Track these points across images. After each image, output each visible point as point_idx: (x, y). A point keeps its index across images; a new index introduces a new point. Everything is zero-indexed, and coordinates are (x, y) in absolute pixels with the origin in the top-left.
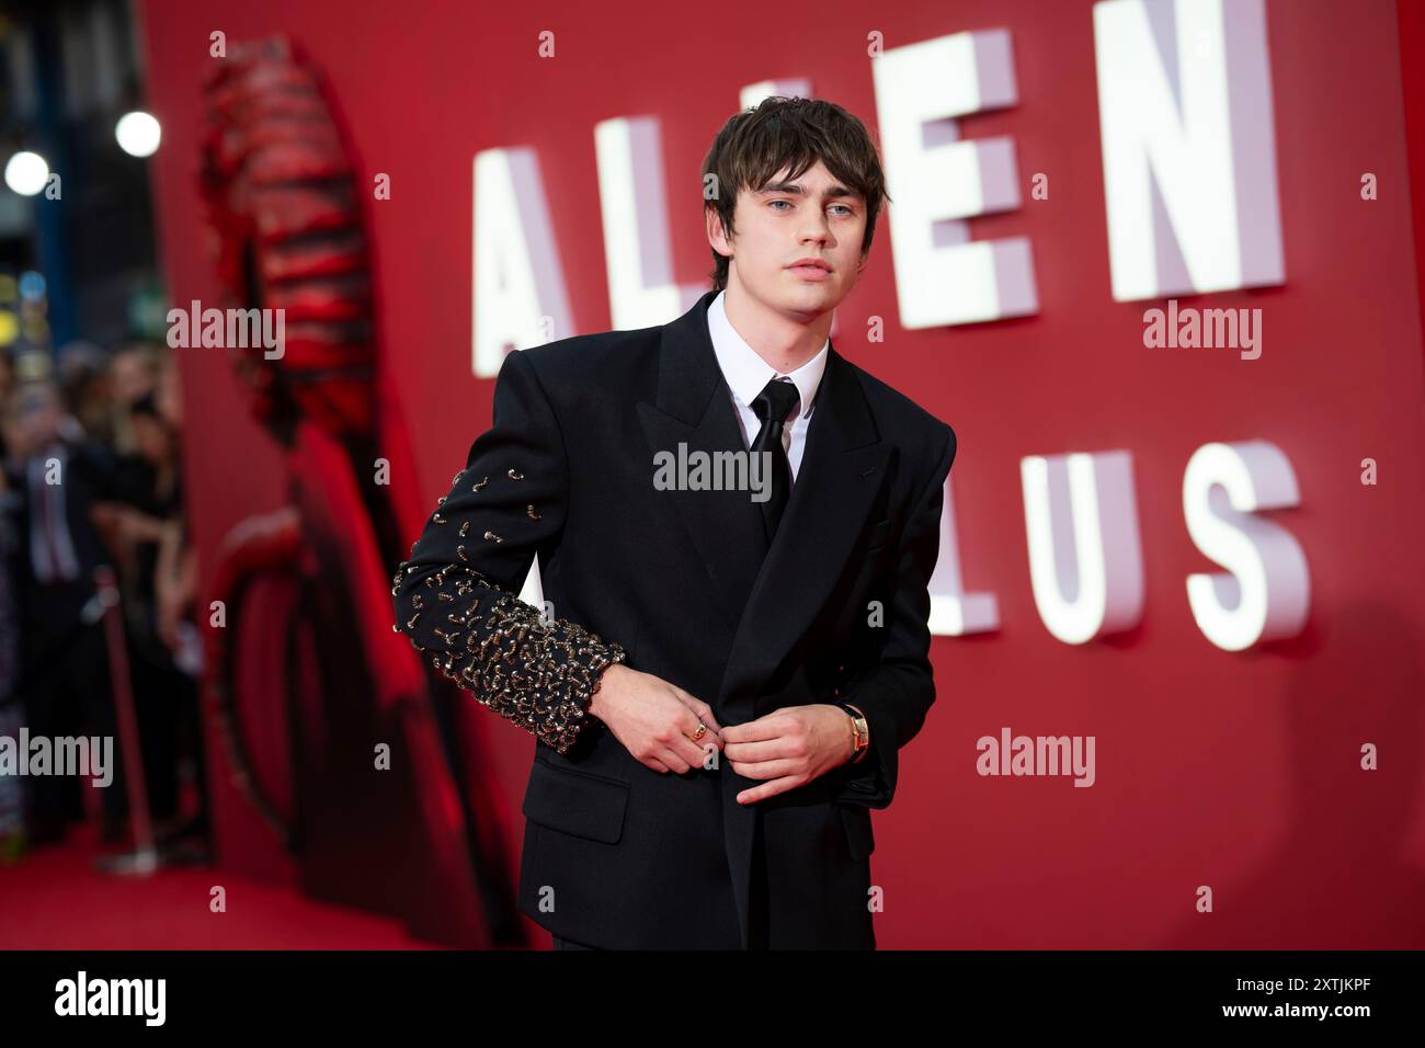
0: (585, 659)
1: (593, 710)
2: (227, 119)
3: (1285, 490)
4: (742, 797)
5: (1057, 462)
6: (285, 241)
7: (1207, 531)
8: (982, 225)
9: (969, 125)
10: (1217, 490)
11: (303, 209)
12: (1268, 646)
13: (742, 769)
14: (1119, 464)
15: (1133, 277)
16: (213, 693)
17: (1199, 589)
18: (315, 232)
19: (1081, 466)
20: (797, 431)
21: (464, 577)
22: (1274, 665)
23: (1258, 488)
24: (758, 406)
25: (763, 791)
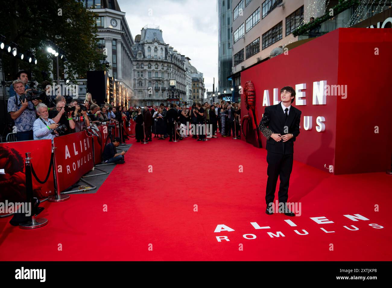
0: (270, 133)
1: (271, 137)
2: (246, 86)
3: (324, 120)
4: (283, 141)
5: (306, 117)
6: (250, 95)
7: (318, 123)
8: (302, 98)
9: (302, 90)
10: (319, 120)
11: (251, 93)
12: (321, 132)
13: (283, 139)
14: (311, 117)
15: (314, 103)
16: (241, 127)
17: (317, 127)
18: (252, 95)
19: (308, 117)
20: (288, 112)
21: (263, 125)
22: (321, 133)
23: (322, 120)
24: (285, 110)
25: (285, 141)
